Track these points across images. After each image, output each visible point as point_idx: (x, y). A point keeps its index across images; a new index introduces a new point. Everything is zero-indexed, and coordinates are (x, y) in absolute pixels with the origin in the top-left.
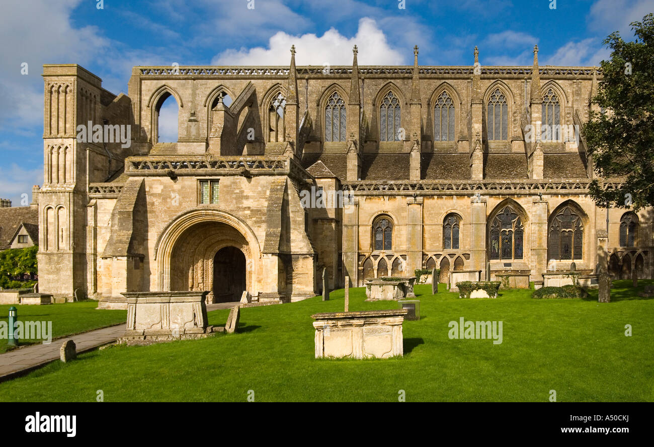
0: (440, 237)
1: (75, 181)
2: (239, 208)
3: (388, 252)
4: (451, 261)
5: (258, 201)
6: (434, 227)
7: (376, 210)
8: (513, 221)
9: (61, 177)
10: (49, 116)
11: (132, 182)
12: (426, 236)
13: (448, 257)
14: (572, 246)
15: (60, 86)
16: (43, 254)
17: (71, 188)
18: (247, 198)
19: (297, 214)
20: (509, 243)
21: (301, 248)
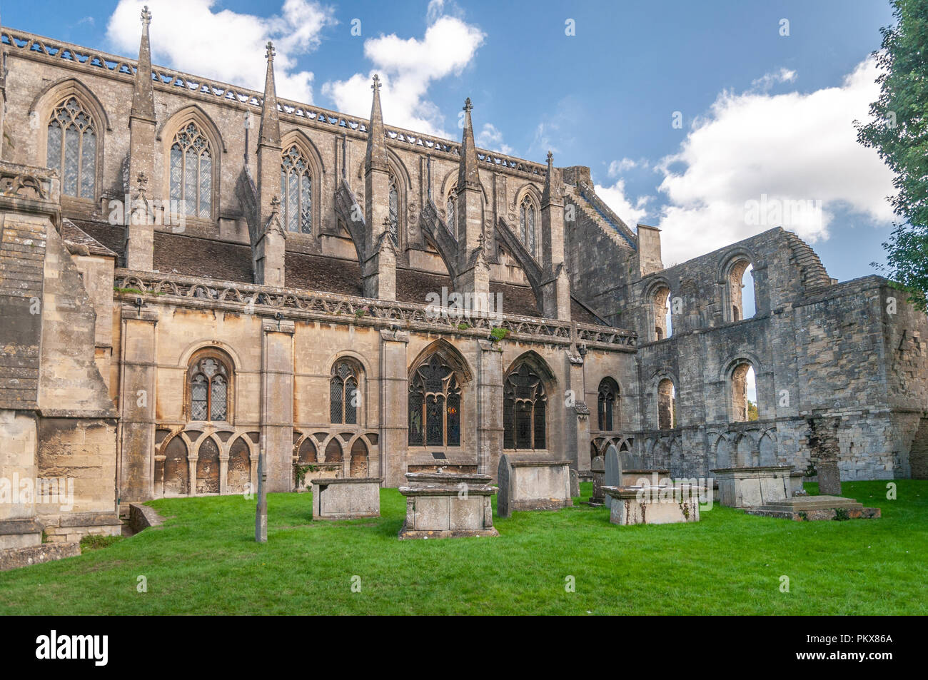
0: (324, 400)
3: (222, 426)
4: (346, 446)
6: (313, 380)
7: (198, 338)
8: (445, 379)
12: (299, 397)
13: (340, 439)
20: (438, 418)
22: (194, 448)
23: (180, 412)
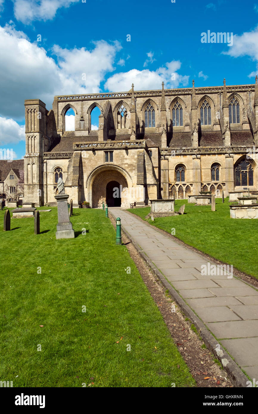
0: (209, 175)
1: (39, 151)
2: (123, 164)
3: (183, 183)
4: (216, 187)
5: (131, 160)
6: (206, 170)
7: (177, 162)
9: (33, 150)
10: (27, 123)
11: (76, 153)
12: (202, 174)
13: (214, 185)
15: (32, 109)
16: (26, 185)
17: (38, 155)
18: (126, 159)
19: (149, 166)
20: (245, 178)
21: (151, 182)
22: (177, 188)
23: (174, 180)
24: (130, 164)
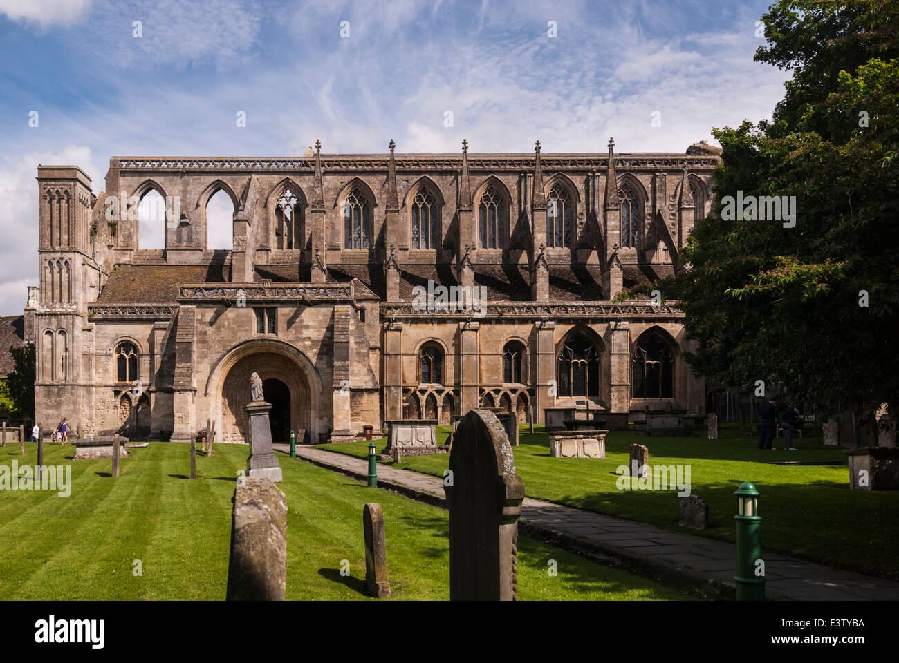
0: (498, 369)
2: (298, 339)
3: (438, 386)
4: (513, 397)
5: (317, 330)
6: (492, 357)
7: (424, 337)
11: (185, 310)
12: (483, 367)
13: (509, 392)
14: (660, 382)
16: (41, 385)
17: (73, 309)
18: (307, 327)
19: (361, 345)
20: (581, 377)
21: (366, 382)
22: (423, 399)
23: (415, 379)
24: (314, 339)
